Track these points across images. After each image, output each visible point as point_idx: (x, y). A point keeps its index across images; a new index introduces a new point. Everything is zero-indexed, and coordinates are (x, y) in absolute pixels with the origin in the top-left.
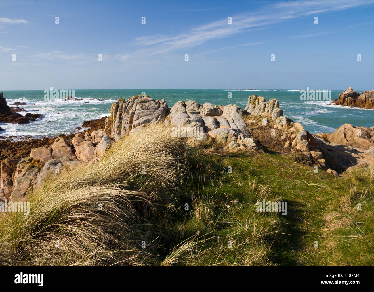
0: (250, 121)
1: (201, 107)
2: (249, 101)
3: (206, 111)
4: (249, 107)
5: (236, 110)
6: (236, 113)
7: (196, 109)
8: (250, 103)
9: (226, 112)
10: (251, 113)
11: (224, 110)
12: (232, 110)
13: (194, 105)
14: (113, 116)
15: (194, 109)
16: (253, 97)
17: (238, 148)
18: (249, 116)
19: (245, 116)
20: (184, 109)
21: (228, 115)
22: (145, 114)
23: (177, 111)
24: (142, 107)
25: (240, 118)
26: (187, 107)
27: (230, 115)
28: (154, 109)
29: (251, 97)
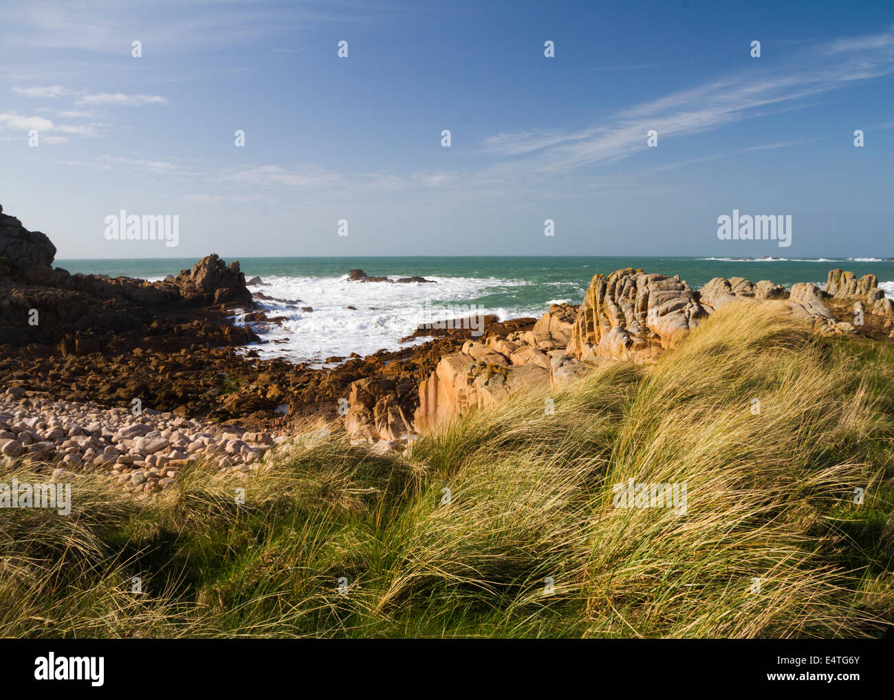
0: (835, 306)
1: (754, 287)
2: (829, 278)
3: (766, 292)
4: (829, 286)
5: (812, 290)
6: (813, 295)
7: (748, 289)
8: (831, 281)
9: (796, 294)
10: (833, 296)
11: (792, 292)
12: (806, 290)
13: (744, 284)
14: (598, 302)
15: (745, 289)
16: (836, 272)
17: (833, 333)
18: (832, 299)
19: (826, 299)
20: (729, 289)
21: (800, 298)
22: (667, 296)
23: (716, 293)
24: (659, 286)
25: (820, 302)
26: (732, 287)
27: (804, 298)
28: (677, 289)
29: (832, 273)
